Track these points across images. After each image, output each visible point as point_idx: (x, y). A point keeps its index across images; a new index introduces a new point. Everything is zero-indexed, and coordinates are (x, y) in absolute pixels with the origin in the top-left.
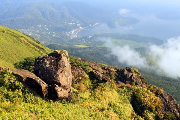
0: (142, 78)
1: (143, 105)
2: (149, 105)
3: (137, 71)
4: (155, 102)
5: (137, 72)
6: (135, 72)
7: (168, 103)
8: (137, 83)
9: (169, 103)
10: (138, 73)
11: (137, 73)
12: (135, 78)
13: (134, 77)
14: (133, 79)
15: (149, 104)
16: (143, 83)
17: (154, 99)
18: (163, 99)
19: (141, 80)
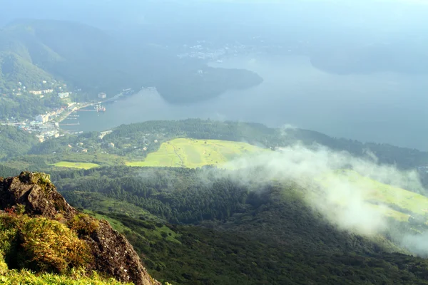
0: (55, 198)
1: (35, 258)
2: (49, 258)
3: (47, 179)
4: (69, 250)
5: (45, 183)
6: (41, 182)
7: (105, 252)
8: (40, 210)
9: (108, 252)
10: (48, 185)
11: (44, 187)
12: (36, 197)
13: (35, 195)
14: (30, 199)
15: (53, 256)
16: (57, 209)
17: (67, 244)
18: (96, 243)
19: (52, 202)
